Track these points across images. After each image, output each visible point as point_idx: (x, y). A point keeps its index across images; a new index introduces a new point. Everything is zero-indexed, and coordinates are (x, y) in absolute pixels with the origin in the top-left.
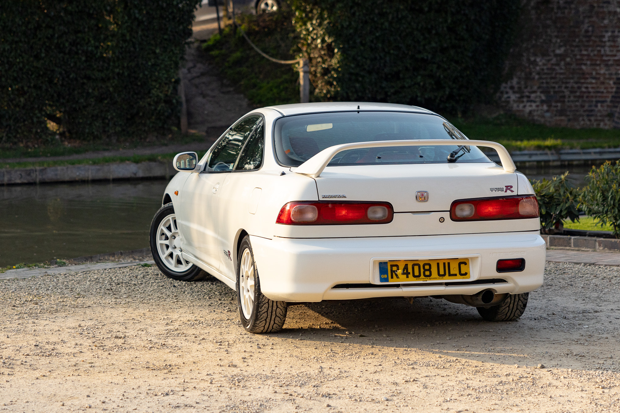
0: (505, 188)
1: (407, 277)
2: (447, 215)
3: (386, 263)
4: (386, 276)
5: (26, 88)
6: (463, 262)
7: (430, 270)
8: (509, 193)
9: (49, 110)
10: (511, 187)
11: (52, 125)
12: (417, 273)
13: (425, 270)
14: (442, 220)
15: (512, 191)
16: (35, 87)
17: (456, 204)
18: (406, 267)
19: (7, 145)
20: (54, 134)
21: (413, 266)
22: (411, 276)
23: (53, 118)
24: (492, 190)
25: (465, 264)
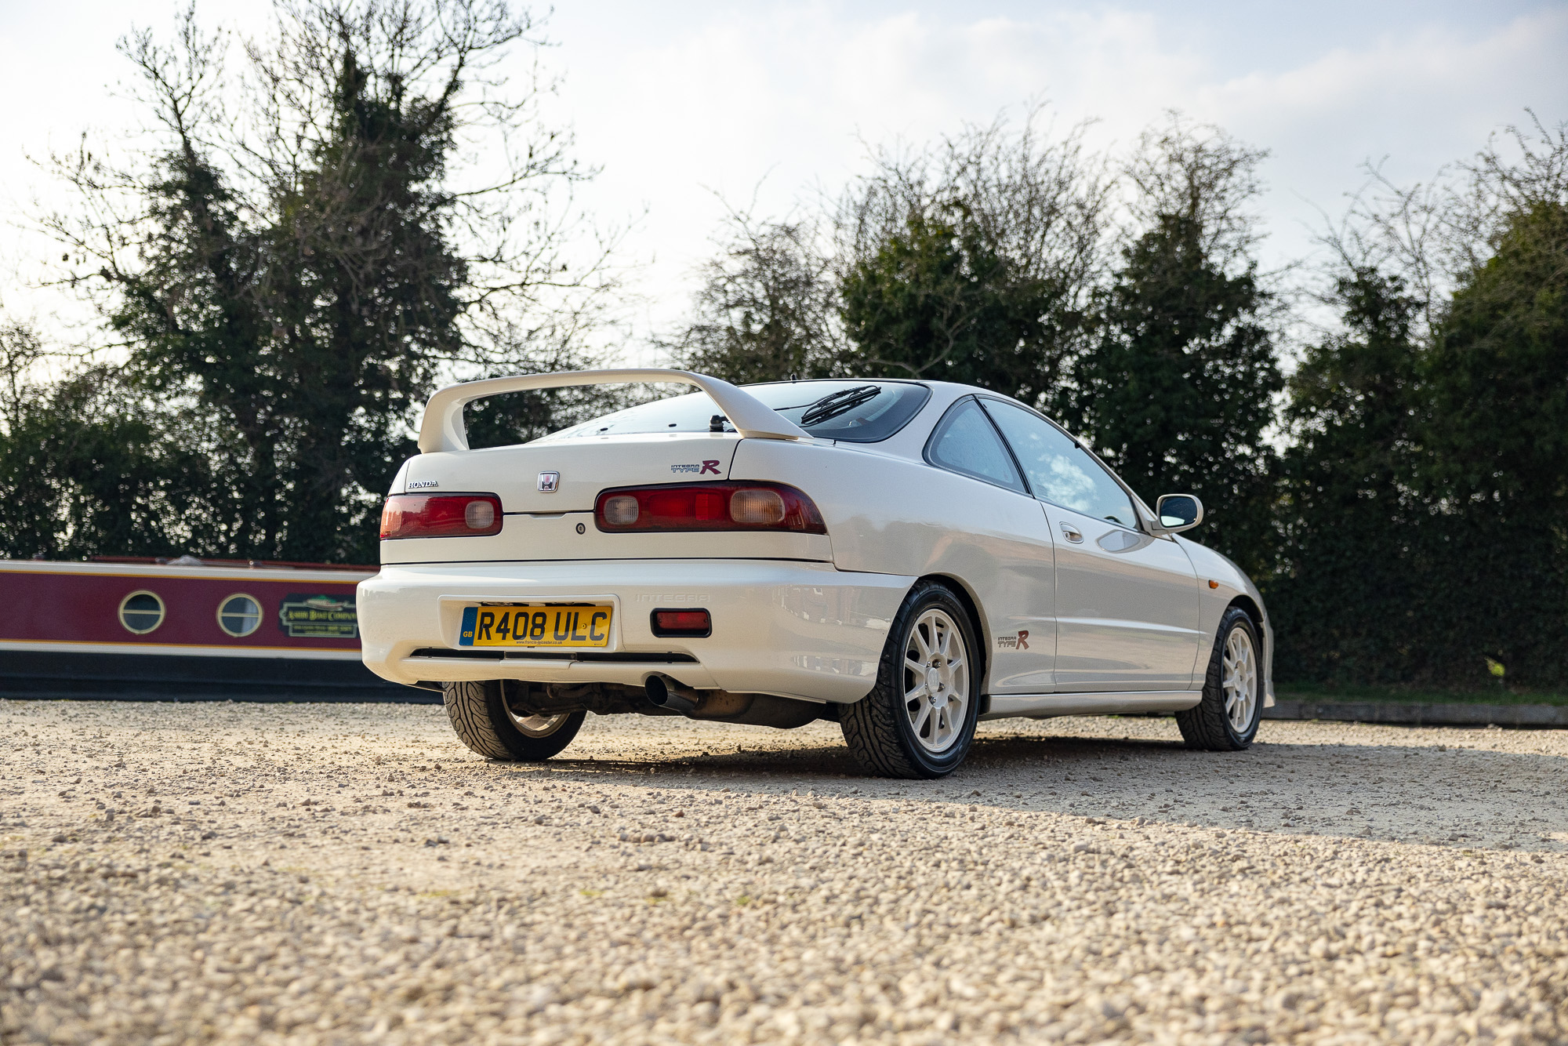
0: (702, 465)
1: (504, 638)
2: (589, 520)
3: (476, 609)
4: (470, 634)
5: (1455, 620)
6: (601, 613)
7: (542, 627)
8: (709, 476)
9: (1486, 648)
10: (717, 463)
11: (1498, 669)
12: (520, 632)
13: (535, 626)
14: (580, 529)
15: (716, 472)
16: (1468, 618)
17: (606, 497)
18: (505, 619)
19: (1434, 687)
20: (1497, 677)
21: (519, 615)
22: (509, 635)
23: (1499, 660)
24: (674, 468)
25: (604, 615)
